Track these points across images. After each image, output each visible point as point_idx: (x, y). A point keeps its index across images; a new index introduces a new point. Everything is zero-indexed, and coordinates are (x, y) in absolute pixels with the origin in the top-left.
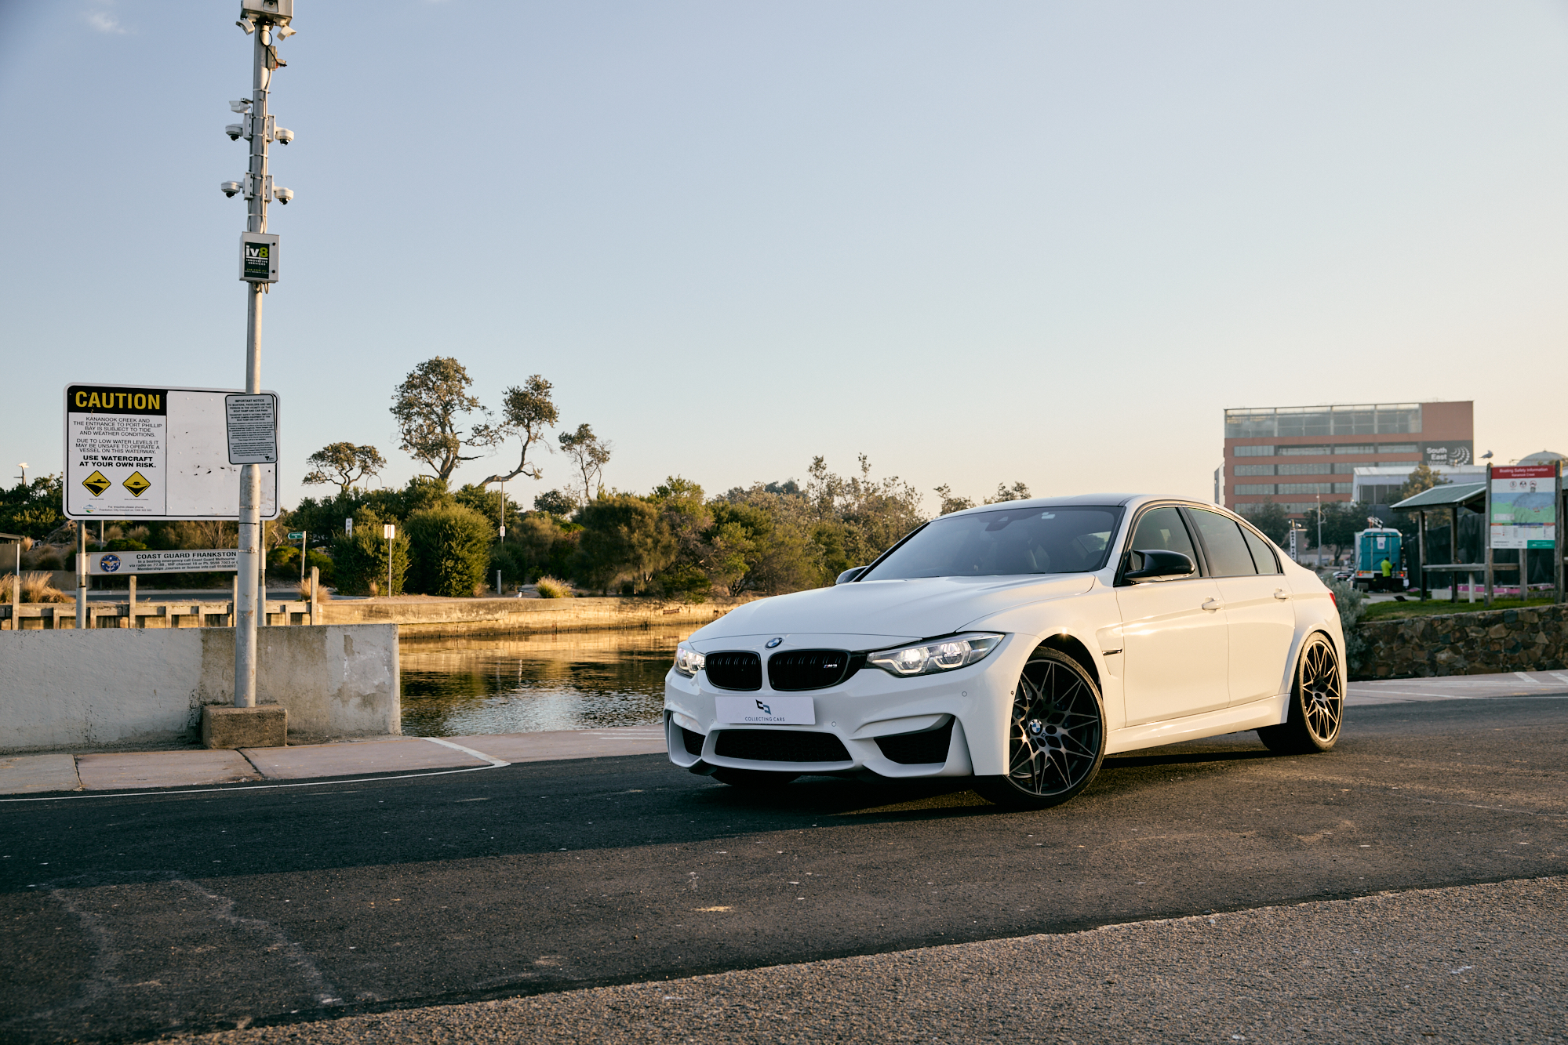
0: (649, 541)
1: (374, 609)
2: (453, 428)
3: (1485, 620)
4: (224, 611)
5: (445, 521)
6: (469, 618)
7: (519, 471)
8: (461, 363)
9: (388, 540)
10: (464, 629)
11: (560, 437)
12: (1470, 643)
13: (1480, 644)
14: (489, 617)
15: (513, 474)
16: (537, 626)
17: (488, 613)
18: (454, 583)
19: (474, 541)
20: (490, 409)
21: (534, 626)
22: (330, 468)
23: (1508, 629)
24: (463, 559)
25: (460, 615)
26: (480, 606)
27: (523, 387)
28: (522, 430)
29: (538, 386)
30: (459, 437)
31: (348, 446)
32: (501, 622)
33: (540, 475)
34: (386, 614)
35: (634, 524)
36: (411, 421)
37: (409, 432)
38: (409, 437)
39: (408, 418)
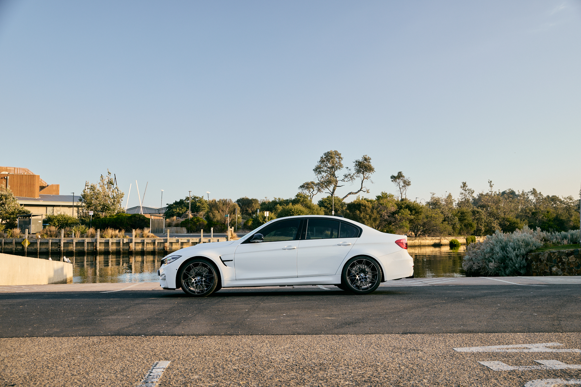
0: (368, 216)
2: (336, 176)
3: (568, 253)
4: (198, 241)
5: (291, 210)
7: (361, 190)
8: (339, 152)
9: (266, 216)
11: (391, 177)
12: (563, 263)
13: (566, 264)
15: (359, 191)
20: (350, 168)
22: (305, 191)
23: (575, 257)
27: (361, 159)
28: (361, 175)
29: (366, 159)
30: (338, 179)
31: (312, 183)
33: (369, 191)
35: (362, 210)
36: (321, 174)
37: (323, 177)
38: (323, 179)
39: (320, 172)
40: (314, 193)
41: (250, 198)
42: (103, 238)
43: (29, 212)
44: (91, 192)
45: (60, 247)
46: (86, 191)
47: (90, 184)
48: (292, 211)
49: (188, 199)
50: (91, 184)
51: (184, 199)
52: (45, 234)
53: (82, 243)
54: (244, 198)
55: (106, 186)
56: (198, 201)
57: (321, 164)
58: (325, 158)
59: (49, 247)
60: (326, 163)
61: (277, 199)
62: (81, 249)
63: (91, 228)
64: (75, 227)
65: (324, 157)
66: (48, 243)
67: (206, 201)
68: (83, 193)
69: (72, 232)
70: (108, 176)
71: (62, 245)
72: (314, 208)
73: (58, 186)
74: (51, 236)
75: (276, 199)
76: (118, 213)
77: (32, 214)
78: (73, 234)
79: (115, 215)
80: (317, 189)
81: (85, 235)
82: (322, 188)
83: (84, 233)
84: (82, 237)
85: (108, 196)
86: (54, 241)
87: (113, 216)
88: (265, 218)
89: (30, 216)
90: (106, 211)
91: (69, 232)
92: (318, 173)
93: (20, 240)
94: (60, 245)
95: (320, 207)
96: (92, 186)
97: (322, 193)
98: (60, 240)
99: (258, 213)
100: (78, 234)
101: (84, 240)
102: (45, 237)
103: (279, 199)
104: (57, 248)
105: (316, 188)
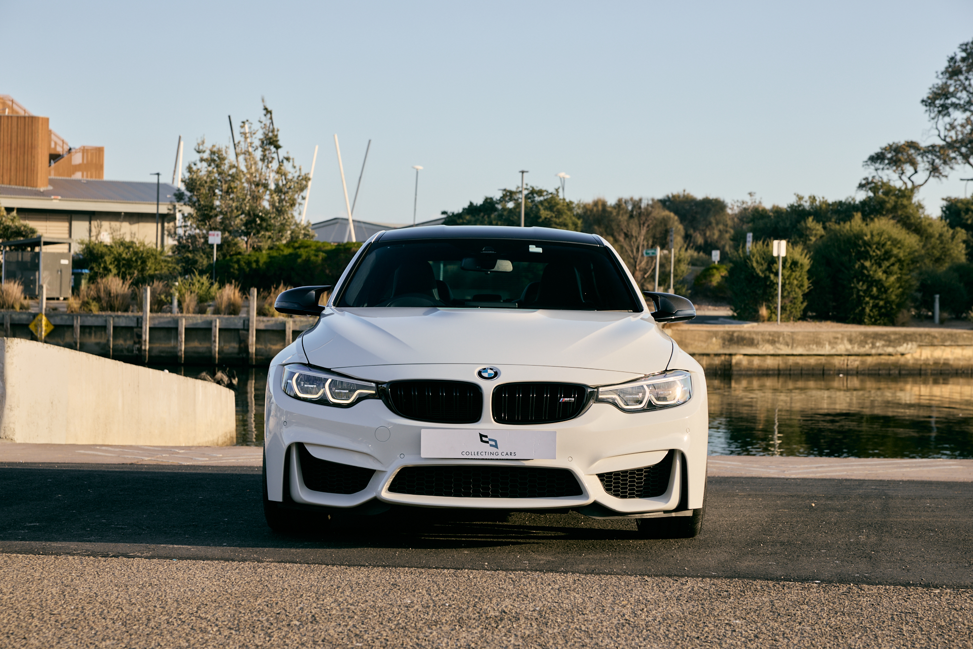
1: (736, 334)
5: (859, 236)
6: (862, 350)
9: (778, 257)
10: (857, 363)
14: (890, 350)
16: (962, 363)
17: (888, 346)
18: (867, 310)
19: (893, 260)
21: (957, 362)
22: (886, 172)
24: (878, 283)
25: (849, 347)
26: (876, 336)
31: (912, 145)
32: (908, 357)
34: (751, 343)
36: (948, 114)
37: (952, 127)
38: (953, 133)
39: (944, 110)
40: (919, 178)
41: (699, 196)
42: (265, 315)
43: (33, 231)
44: (210, 172)
45: (140, 343)
46: (194, 168)
47: (208, 146)
48: (862, 239)
49: (509, 195)
50: (210, 146)
51: (497, 195)
52: (94, 299)
53: (204, 332)
54: (679, 196)
55: (258, 154)
56: (541, 202)
57: (950, 82)
58: (963, 60)
59: (108, 341)
60: (967, 79)
61: (806, 198)
62: (201, 350)
63: (227, 286)
64: (179, 279)
65: (958, 58)
66: (104, 328)
67: (569, 205)
68: (187, 175)
69: (171, 295)
70: (263, 119)
71: (146, 336)
72: (930, 230)
73: (100, 151)
74: (112, 308)
75: (801, 198)
76: (293, 239)
77: (43, 240)
78: (175, 303)
79: (285, 245)
80: (927, 166)
81: (209, 306)
82: (945, 163)
83: (206, 301)
84: (202, 311)
85: (266, 186)
86: (122, 323)
87: (279, 249)
88: (773, 261)
89: (37, 242)
90: (258, 232)
91: (163, 297)
92: (940, 112)
93: (24, 317)
94: (140, 336)
95: (952, 226)
96: (213, 153)
97: (944, 179)
98: (139, 321)
99: (749, 245)
100: (190, 300)
101: (211, 323)
102: (94, 307)
103: (813, 199)
104: (129, 343)
105: (923, 164)
